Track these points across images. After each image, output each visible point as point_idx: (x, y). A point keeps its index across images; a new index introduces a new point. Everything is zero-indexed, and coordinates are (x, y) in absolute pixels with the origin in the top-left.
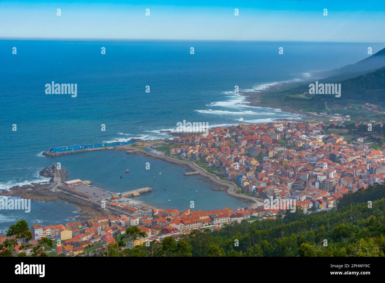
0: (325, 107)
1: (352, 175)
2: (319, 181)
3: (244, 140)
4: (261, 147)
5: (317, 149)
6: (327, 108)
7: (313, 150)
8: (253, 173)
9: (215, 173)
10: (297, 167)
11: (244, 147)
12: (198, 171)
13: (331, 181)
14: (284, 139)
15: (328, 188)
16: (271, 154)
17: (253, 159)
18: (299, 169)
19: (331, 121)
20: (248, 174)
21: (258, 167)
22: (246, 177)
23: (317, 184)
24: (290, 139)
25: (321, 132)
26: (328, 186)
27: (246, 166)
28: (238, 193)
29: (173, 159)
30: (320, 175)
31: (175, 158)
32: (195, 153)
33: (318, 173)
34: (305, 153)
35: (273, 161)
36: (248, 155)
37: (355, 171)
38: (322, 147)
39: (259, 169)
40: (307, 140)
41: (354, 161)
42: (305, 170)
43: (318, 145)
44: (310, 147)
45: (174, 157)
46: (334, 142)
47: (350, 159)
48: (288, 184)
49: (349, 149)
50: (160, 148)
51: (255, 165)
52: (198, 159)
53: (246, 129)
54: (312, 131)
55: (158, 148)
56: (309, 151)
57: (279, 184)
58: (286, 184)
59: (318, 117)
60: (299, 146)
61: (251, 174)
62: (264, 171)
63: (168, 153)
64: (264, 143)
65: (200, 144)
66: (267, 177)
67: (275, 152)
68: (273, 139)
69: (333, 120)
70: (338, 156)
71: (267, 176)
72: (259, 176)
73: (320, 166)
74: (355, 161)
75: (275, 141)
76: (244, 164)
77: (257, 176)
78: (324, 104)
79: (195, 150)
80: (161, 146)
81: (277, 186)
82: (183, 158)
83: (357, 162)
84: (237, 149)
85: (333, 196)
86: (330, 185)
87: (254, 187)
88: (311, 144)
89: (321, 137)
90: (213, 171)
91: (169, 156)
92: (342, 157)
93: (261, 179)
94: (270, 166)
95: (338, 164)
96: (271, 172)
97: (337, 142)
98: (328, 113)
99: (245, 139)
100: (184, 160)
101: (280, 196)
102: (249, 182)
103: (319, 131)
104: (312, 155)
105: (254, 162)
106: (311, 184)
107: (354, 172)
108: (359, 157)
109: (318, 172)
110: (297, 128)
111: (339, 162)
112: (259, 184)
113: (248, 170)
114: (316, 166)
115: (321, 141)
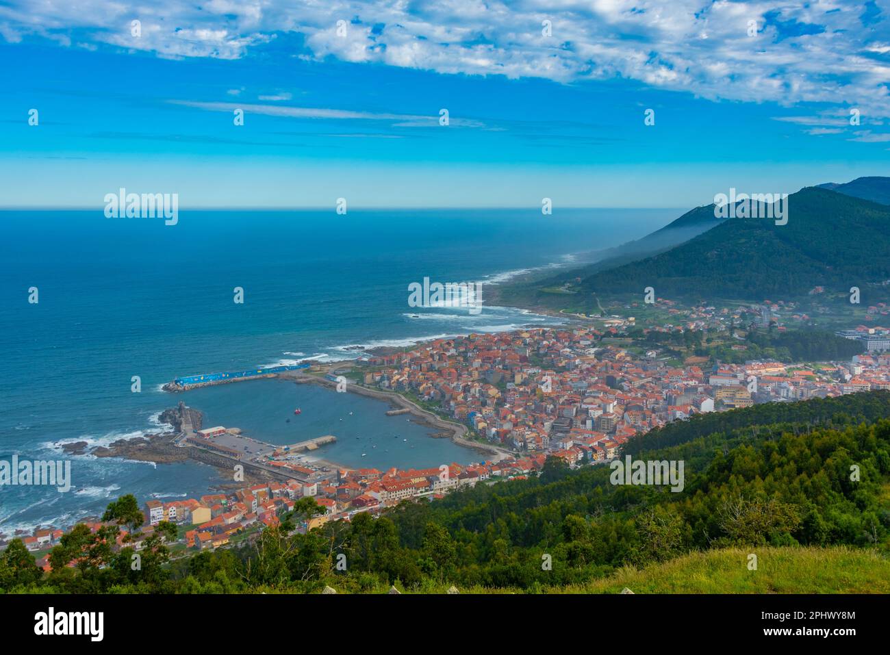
0: (597, 306)
1: (640, 408)
2: (592, 419)
3: (478, 358)
4: (503, 369)
5: (588, 369)
6: (600, 307)
7: (581, 372)
8: (492, 408)
9: (433, 410)
10: (558, 397)
11: (477, 369)
12: (408, 407)
13: (609, 417)
14: (538, 355)
15: (606, 428)
16: (518, 379)
17: (492, 387)
18: (561, 400)
19: (607, 326)
20: (484, 411)
21: (498, 399)
22: (480, 415)
23: (589, 423)
24: (546, 355)
25: (593, 343)
26: (606, 425)
27: (481, 399)
28: (470, 439)
29: (369, 390)
30: (592, 409)
31: (372, 389)
32: (403, 381)
33: (590, 406)
34: (569, 376)
35: (521, 389)
36: (484, 381)
37: (645, 401)
38: (594, 366)
39: (500, 403)
40: (572, 356)
41: (643, 387)
42: (570, 402)
43: (589, 364)
44: (577, 366)
45: (371, 386)
46: (612, 358)
47: (637, 383)
48: (545, 424)
49: (634, 369)
50: (348, 373)
51: (494, 397)
52: (407, 390)
53: (480, 341)
54: (579, 343)
55: (346, 374)
56: (575, 373)
57: (531, 424)
58: (543, 424)
59: (587, 321)
60: (560, 365)
61: (488, 410)
62: (508, 406)
63: (361, 381)
64: (507, 361)
65: (410, 366)
66: (513, 414)
67: (525, 376)
68: (520, 356)
69: (610, 325)
70: (618, 378)
71: (512, 412)
72: (502, 414)
73: (593, 394)
74: (646, 386)
75: (524, 359)
76: (477, 395)
77: (497, 414)
78: (596, 302)
79: (402, 375)
80: (349, 370)
81: (529, 427)
82: (384, 388)
83: (648, 388)
84: (466, 372)
85: (613, 440)
86: (608, 424)
87: (494, 430)
88: (577, 361)
89: (593, 350)
90: (431, 407)
91: (362, 386)
92: (625, 381)
93: (505, 418)
94: (517, 396)
95: (619, 392)
96: (520, 406)
97: (617, 357)
98: (603, 315)
99: (478, 356)
100: (385, 391)
101: (533, 442)
102: (486, 422)
103: (589, 343)
104: (581, 379)
105: (493, 392)
106: (579, 423)
107: (643, 402)
108: (650, 379)
109: (589, 404)
110: (556, 338)
111: (621, 388)
112: (502, 425)
113: (484, 404)
114: (586, 395)
115: (592, 356)
